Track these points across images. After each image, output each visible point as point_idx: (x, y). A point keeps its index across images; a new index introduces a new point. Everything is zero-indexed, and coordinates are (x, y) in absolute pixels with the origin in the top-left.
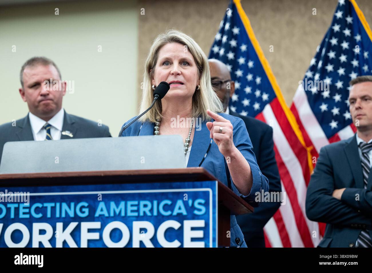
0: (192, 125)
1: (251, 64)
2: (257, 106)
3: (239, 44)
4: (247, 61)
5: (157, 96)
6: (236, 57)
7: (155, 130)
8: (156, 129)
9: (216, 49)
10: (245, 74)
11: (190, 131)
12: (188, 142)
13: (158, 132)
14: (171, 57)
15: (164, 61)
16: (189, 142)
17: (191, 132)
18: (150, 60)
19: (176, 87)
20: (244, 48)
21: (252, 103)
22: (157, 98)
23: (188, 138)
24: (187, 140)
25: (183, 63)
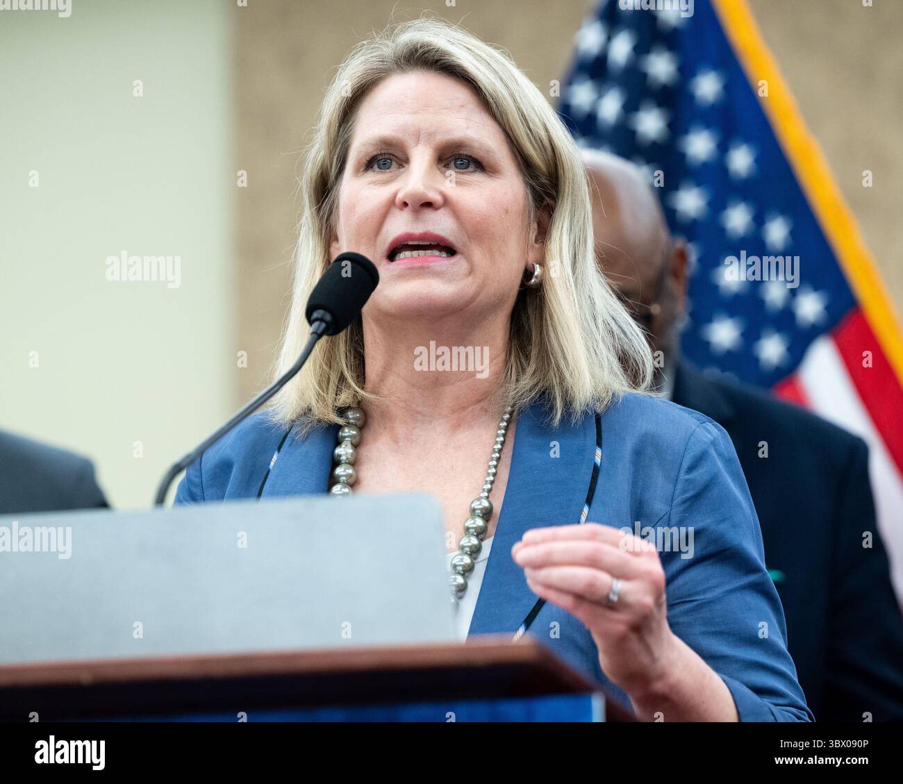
0: (503, 443)
1: (741, 160)
2: (772, 349)
3: (686, 72)
4: (723, 148)
5: (321, 320)
6: (677, 128)
7: (335, 462)
8: (343, 458)
9: (583, 95)
10: (717, 206)
11: (489, 467)
12: (483, 517)
13: (350, 471)
14: (400, 135)
15: (373, 151)
16: (487, 514)
17: (494, 470)
18: (322, 153)
19: (422, 268)
20: (708, 86)
21: (751, 336)
22: (323, 325)
23: (479, 499)
24: (476, 505)
25: (456, 160)
